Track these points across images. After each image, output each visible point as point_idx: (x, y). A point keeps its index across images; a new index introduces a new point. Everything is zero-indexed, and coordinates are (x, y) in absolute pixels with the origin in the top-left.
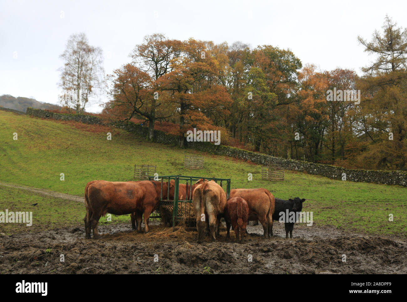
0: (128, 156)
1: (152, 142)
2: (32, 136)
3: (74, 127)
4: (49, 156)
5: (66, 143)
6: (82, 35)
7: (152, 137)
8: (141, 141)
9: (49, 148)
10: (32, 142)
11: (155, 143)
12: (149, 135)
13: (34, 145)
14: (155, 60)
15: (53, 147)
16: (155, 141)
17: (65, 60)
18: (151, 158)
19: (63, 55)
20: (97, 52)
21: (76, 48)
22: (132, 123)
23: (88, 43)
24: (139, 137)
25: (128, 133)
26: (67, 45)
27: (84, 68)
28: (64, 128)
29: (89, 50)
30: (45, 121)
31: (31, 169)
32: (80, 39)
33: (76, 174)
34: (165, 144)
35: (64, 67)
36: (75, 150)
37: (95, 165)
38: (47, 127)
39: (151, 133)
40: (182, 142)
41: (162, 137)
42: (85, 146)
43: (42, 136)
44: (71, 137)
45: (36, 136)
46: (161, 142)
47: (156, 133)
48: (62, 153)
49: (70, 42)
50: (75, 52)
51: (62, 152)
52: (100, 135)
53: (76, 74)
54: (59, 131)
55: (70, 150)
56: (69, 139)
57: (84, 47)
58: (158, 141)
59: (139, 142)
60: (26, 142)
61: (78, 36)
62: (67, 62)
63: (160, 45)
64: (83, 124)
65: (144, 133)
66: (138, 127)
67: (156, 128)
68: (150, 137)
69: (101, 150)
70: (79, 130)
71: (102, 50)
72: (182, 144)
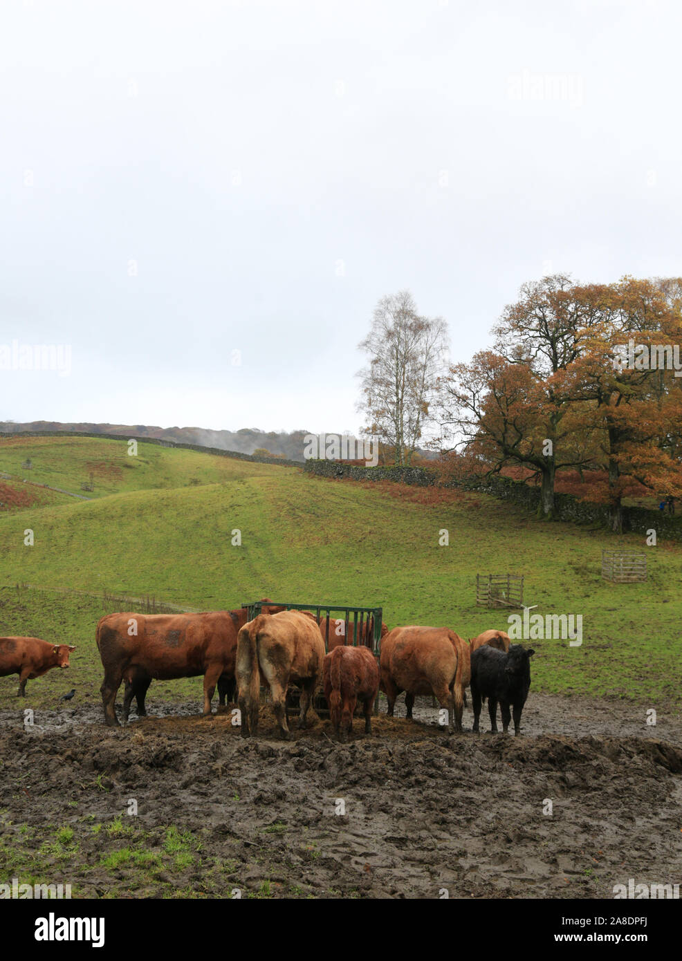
0: (483, 555)
1: (550, 520)
2: (300, 517)
3: (386, 495)
4: (324, 558)
5: (362, 531)
6: (402, 298)
7: (551, 510)
8: (523, 520)
9: (327, 541)
10: (297, 531)
11: (555, 524)
12: (543, 506)
13: (300, 535)
14: (551, 335)
15: (336, 539)
16: (557, 518)
17: (369, 353)
18: (534, 558)
19: (366, 343)
20: (436, 328)
21: (391, 324)
22: (507, 480)
23: (415, 311)
24: (522, 511)
25: (498, 502)
26: (373, 320)
27: (408, 367)
28: (366, 498)
29: (420, 327)
30: (335, 484)
31: (282, 586)
32: (399, 306)
33: (362, 596)
34: (580, 524)
35: (369, 367)
36: (376, 546)
37: (408, 575)
38: (332, 498)
39: (546, 501)
40: (616, 518)
41: (573, 508)
42: (397, 536)
43: (318, 517)
44: (375, 517)
45: (308, 517)
46: (569, 521)
47: (558, 499)
48: (348, 551)
49: (380, 313)
50: (390, 334)
51: (350, 550)
52: (438, 509)
53: (394, 380)
54: (354, 505)
55: (367, 544)
56: (370, 520)
57: (410, 321)
58: (563, 518)
59: (521, 522)
60: (286, 530)
61: (394, 299)
62: (374, 357)
63: (558, 300)
64: (407, 487)
65: (533, 501)
66: (521, 487)
67: (559, 487)
68: (546, 509)
69: (430, 544)
70: (396, 500)
71: (446, 325)
72: (616, 522)
